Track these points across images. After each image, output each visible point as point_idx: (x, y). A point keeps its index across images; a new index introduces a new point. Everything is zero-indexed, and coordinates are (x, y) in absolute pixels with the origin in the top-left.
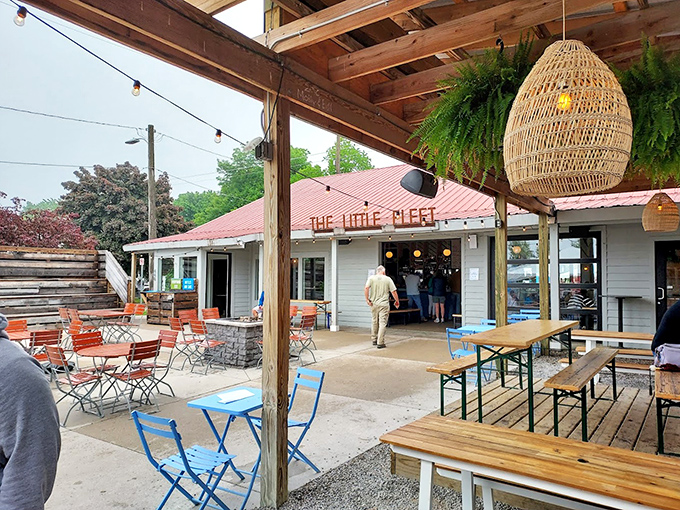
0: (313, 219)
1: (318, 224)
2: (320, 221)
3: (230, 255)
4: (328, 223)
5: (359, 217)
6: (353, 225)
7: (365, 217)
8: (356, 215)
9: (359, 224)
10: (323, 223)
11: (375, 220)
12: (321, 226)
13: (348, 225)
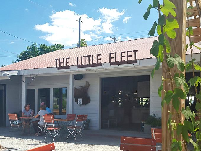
0: (56, 60)
1: (60, 63)
2: (62, 61)
3: (5, 86)
4: (67, 62)
5: (87, 58)
6: (83, 64)
7: (91, 58)
8: (85, 57)
9: (87, 63)
10: (63, 63)
11: (98, 59)
12: (62, 65)
13: (80, 63)
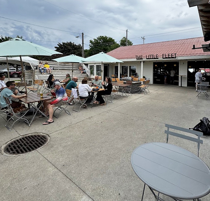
0: (136, 56)
1: (138, 57)
3: (109, 65)
7: (153, 56)
8: (150, 55)
9: (151, 57)
10: (140, 57)
11: (156, 56)
13: (148, 58)
